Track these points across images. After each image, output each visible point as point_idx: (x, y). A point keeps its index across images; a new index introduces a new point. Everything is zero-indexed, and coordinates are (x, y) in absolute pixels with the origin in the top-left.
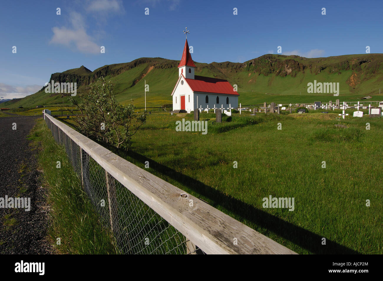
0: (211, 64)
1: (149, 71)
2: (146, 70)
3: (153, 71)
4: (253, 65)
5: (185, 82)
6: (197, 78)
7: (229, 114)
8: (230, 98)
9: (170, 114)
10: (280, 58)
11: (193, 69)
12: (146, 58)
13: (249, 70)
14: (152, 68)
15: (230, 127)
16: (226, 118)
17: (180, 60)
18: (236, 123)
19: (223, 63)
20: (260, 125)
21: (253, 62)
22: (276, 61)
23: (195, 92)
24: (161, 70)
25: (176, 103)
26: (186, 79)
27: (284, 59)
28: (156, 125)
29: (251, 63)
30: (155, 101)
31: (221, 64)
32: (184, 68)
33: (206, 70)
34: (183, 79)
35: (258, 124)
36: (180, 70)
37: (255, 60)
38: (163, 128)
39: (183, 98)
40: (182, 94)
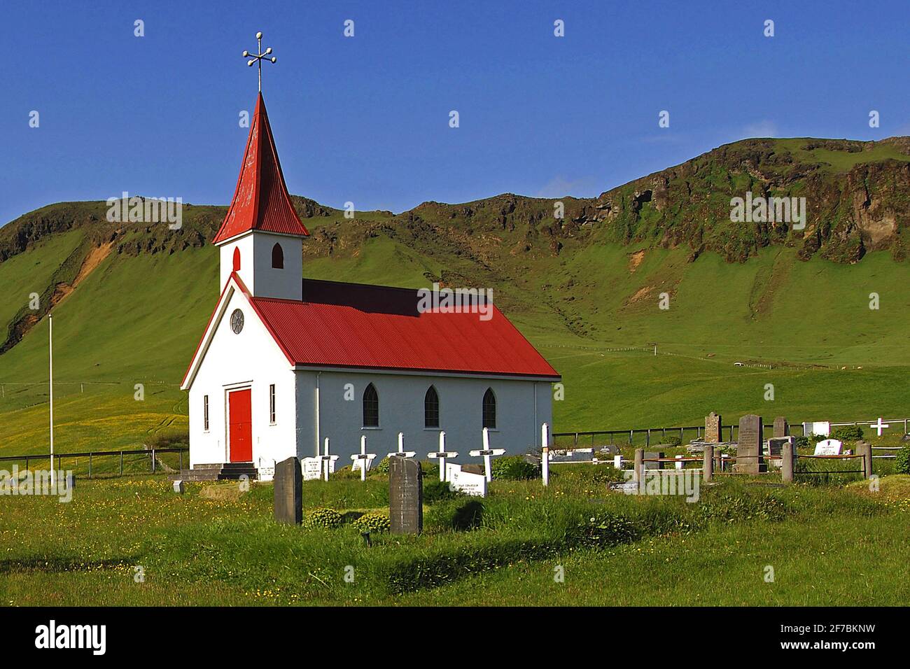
0: (412, 216)
1: (88, 270)
2: (73, 263)
3: (108, 267)
4: (658, 205)
5: (252, 319)
6: (315, 291)
7: (471, 484)
8: (503, 396)
9: (169, 489)
10: (822, 156)
11: (292, 250)
12: (75, 206)
13: (630, 236)
14: (102, 253)
15: (462, 559)
16: (452, 508)
17: (229, 204)
18: (503, 535)
19: (481, 204)
20: (652, 546)
21: (657, 186)
22: (796, 177)
23: (304, 367)
24: (146, 258)
25: (207, 427)
26: (254, 301)
27: (846, 163)
28: (78, 547)
29: (647, 196)
30: (115, 421)
31: (469, 210)
32: (247, 245)
33: (386, 246)
34: (240, 301)
35: (637, 539)
36: (226, 254)
37: (667, 177)
38: (109, 563)
39: (240, 402)
40: (237, 378)
